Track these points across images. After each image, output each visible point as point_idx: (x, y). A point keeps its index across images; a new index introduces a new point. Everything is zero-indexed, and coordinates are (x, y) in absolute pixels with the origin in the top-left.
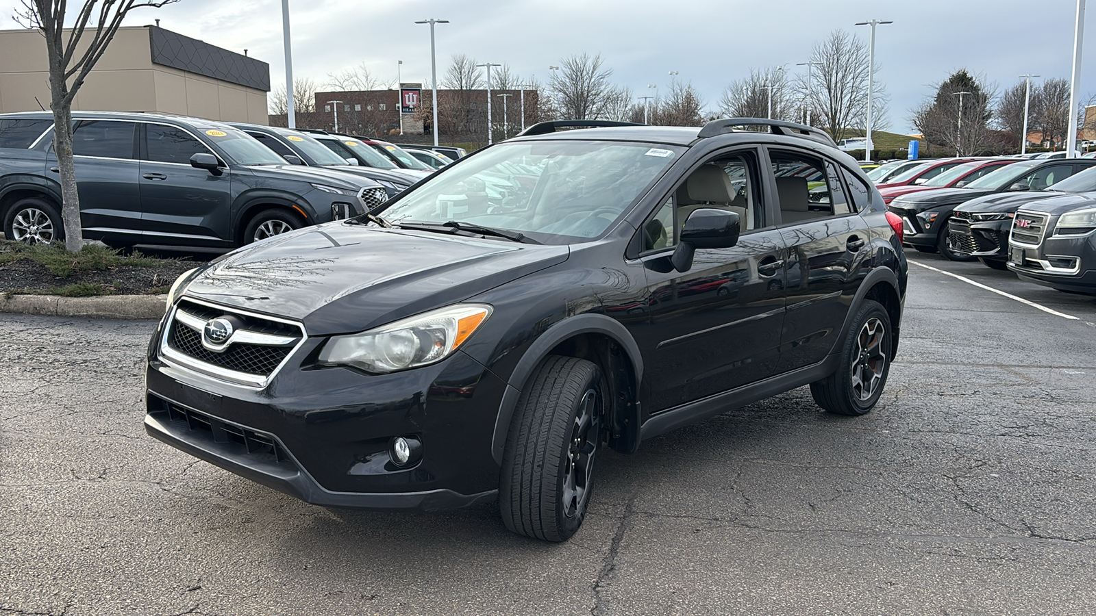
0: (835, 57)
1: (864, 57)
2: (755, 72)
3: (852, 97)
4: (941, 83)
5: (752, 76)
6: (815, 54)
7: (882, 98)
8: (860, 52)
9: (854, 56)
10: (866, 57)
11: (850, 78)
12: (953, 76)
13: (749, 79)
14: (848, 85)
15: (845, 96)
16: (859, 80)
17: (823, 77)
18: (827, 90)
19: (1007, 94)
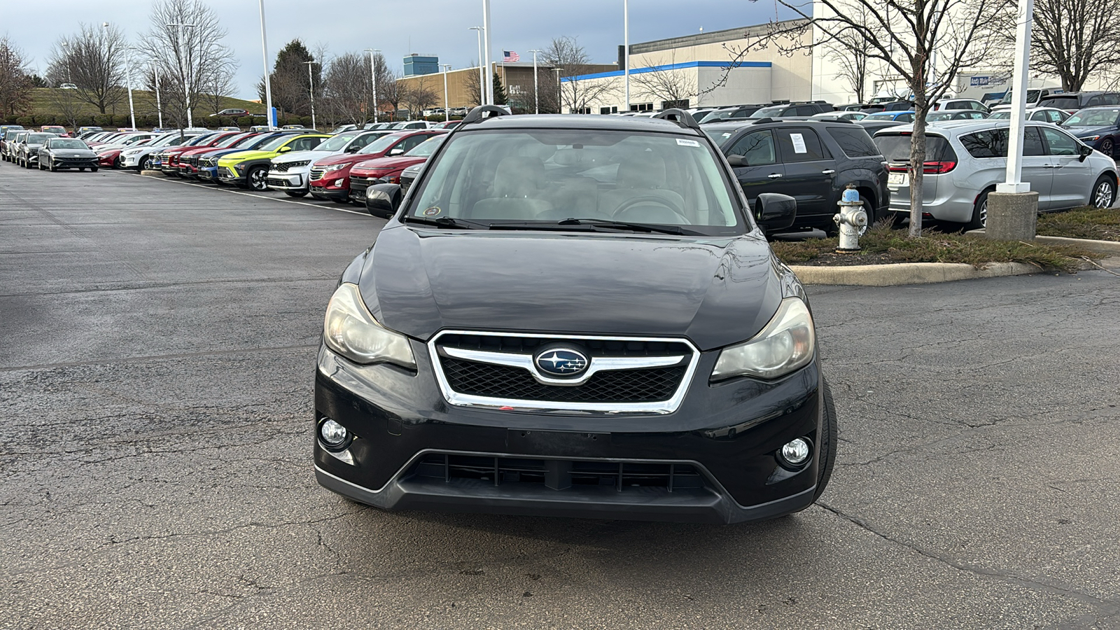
0: (179, 18)
1: (208, 20)
2: (87, 28)
3: (203, 61)
4: (278, 51)
5: (84, 32)
6: (156, 13)
7: (231, 63)
8: (204, 16)
9: (198, 19)
10: (211, 20)
11: (197, 41)
12: (288, 45)
13: (80, 35)
14: (196, 49)
15: (194, 60)
16: (206, 44)
17: (169, 39)
18: (174, 53)
19: (333, 64)
